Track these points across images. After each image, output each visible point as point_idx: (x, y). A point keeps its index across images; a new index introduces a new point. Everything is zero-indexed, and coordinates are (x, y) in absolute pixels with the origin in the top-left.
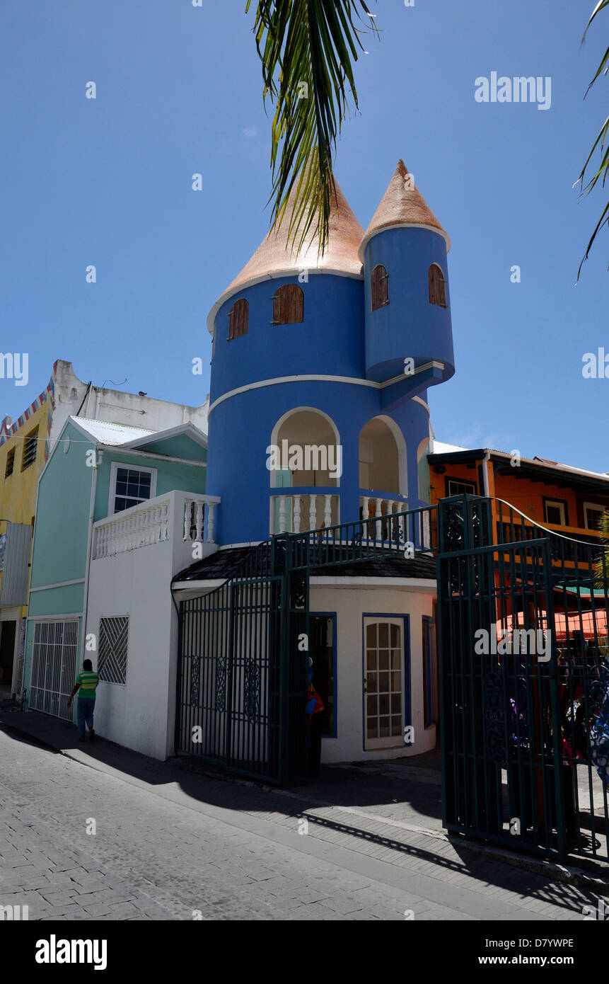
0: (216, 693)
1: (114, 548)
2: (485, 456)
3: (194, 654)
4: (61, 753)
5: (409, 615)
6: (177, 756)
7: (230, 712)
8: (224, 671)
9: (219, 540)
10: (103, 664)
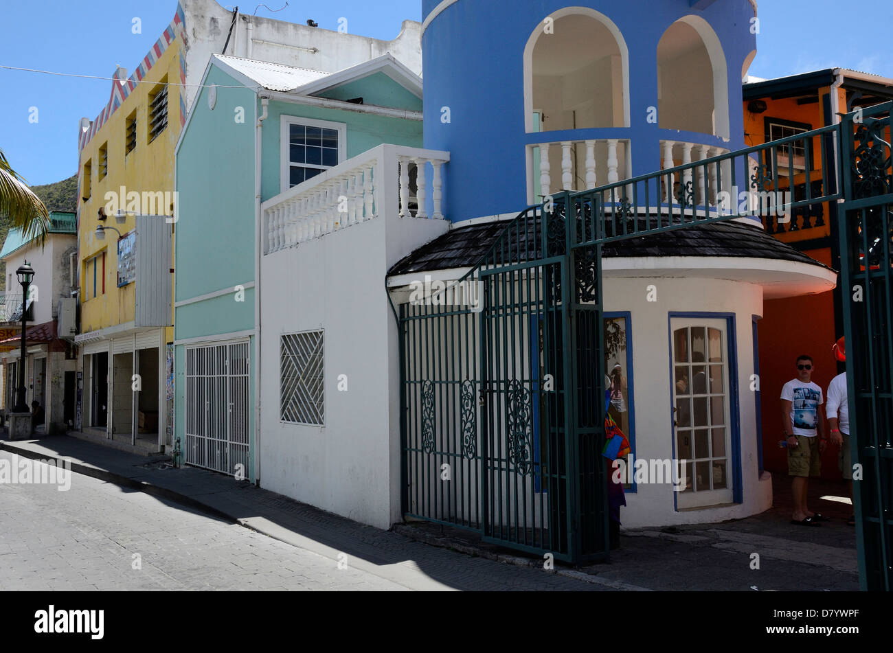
0: (462, 434)
1: (294, 237)
2: (835, 80)
3: (424, 378)
4: (239, 523)
5: (735, 314)
6: (405, 523)
7: (485, 459)
8: (474, 399)
9: (449, 216)
10: (289, 399)
